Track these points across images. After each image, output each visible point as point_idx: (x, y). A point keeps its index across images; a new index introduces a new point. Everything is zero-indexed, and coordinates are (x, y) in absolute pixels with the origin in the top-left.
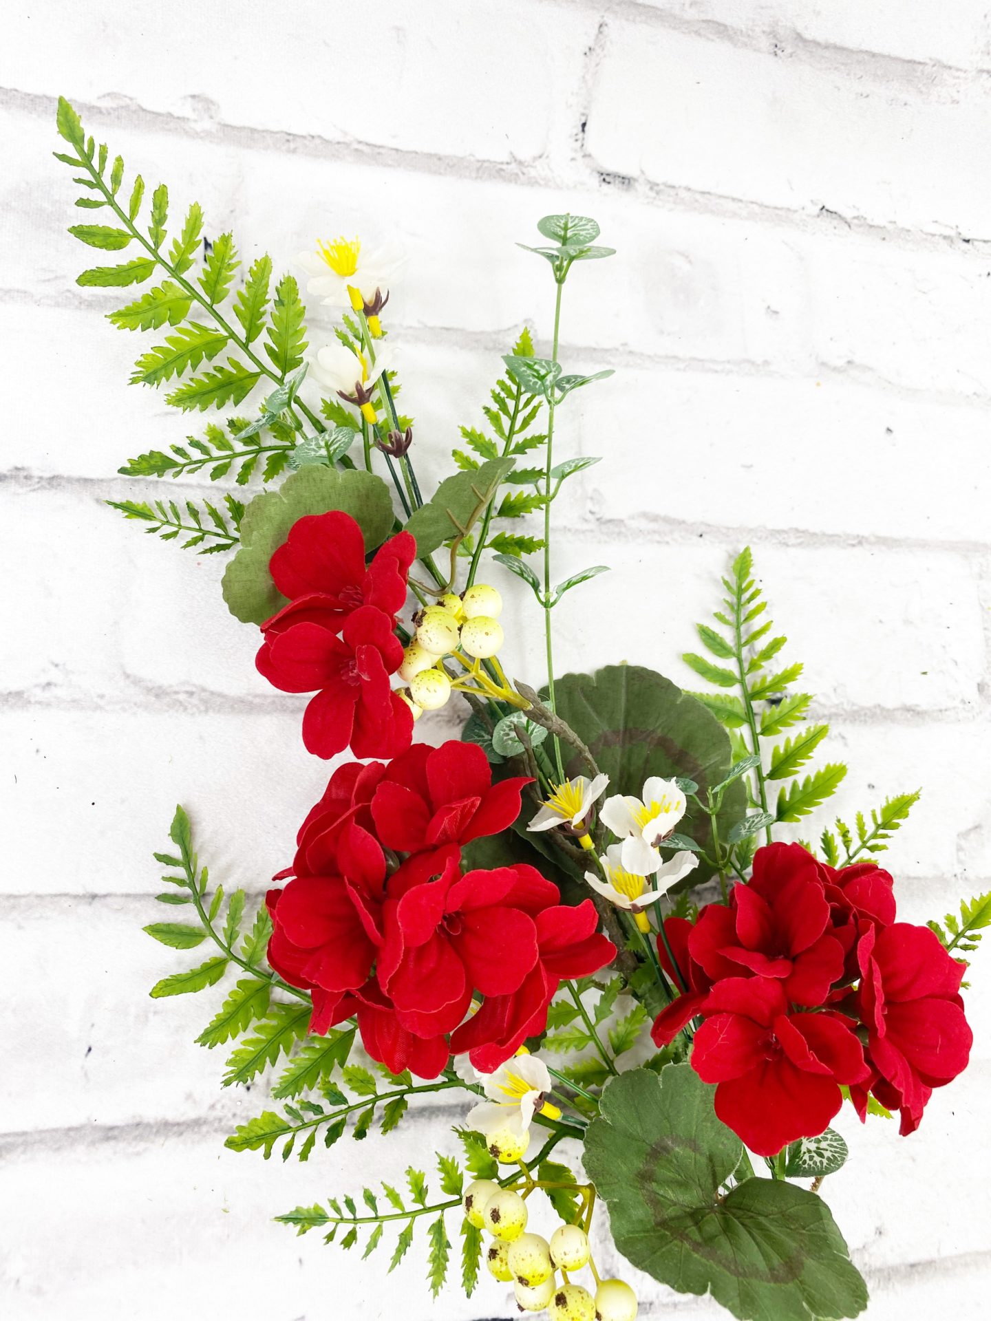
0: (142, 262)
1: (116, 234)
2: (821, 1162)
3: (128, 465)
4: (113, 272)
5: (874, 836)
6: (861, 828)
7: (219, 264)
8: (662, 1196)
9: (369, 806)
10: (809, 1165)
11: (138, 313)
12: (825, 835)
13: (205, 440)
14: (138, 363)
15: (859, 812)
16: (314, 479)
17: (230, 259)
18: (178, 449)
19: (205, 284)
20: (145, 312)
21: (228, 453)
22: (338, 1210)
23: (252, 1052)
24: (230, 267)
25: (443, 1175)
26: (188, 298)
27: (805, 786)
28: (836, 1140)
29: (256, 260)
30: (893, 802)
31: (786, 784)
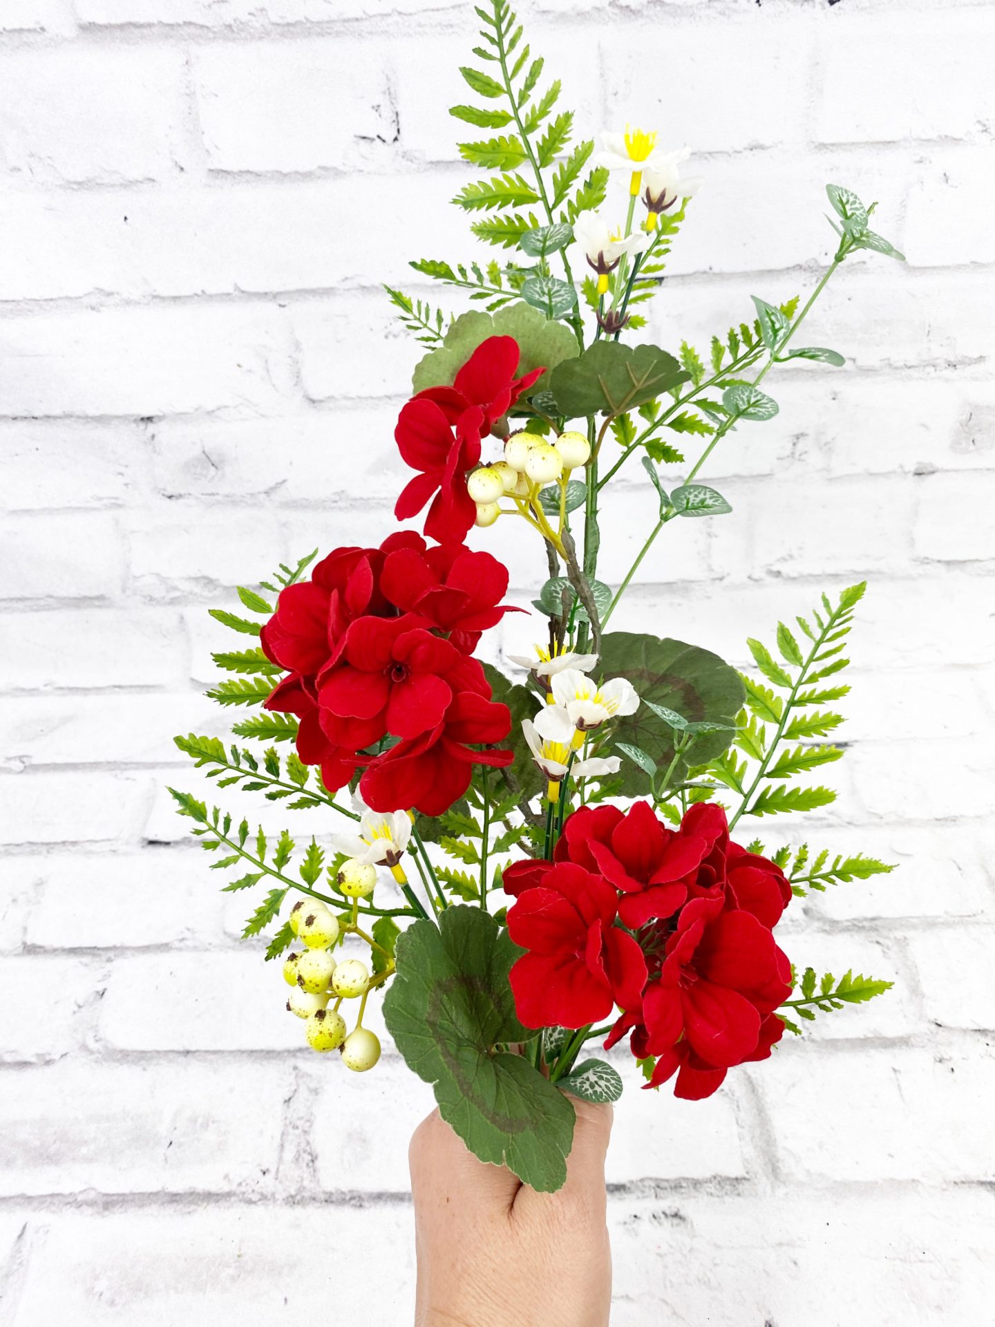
0: (503, 114)
1: (494, 85)
2: (587, 1090)
3: (419, 262)
4: (477, 113)
5: (824, 877)
6: (819, 864)
7: (556, 135)
8: (446, 1010)
9: (387, 555)
10: (576, 1085)
11: (481, 151)
12: (784, 850)
13: (484, 271)
14: (464, 189)
15: (827, 850)
16: (524, 318)
17: (565, 134)
18: (463, 269)
19: (540, 148)
20: (489, 153)
21: (497, 288)
22: (216, 821)
23: (242, 690)
24: (563, 141)
25: (307, 858)
26: (524, 156)
27: (790, 794)
28: (616, 1087)
29: (583, 142)
30: (863, 860)
31: (775, 783)
